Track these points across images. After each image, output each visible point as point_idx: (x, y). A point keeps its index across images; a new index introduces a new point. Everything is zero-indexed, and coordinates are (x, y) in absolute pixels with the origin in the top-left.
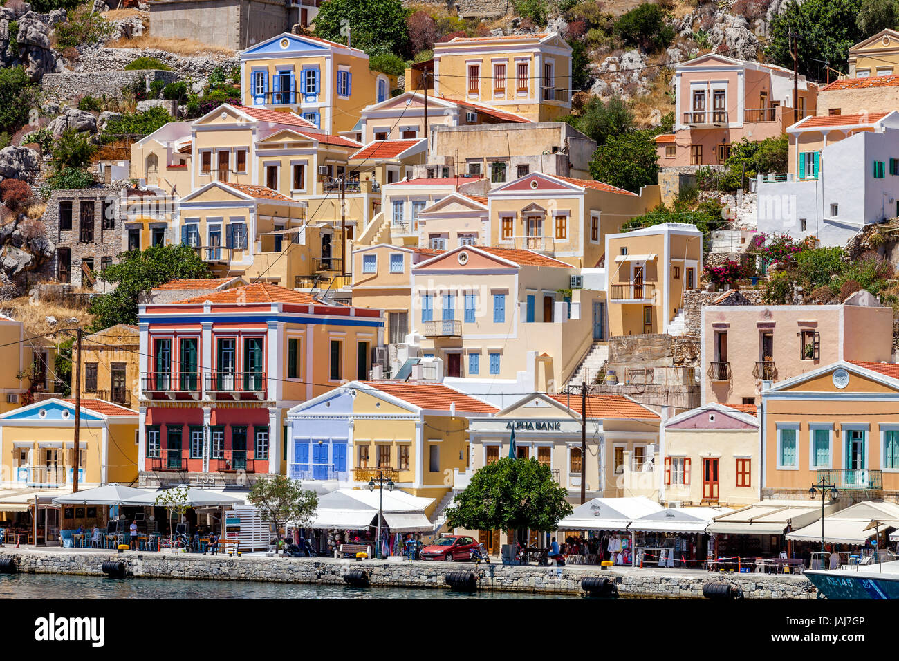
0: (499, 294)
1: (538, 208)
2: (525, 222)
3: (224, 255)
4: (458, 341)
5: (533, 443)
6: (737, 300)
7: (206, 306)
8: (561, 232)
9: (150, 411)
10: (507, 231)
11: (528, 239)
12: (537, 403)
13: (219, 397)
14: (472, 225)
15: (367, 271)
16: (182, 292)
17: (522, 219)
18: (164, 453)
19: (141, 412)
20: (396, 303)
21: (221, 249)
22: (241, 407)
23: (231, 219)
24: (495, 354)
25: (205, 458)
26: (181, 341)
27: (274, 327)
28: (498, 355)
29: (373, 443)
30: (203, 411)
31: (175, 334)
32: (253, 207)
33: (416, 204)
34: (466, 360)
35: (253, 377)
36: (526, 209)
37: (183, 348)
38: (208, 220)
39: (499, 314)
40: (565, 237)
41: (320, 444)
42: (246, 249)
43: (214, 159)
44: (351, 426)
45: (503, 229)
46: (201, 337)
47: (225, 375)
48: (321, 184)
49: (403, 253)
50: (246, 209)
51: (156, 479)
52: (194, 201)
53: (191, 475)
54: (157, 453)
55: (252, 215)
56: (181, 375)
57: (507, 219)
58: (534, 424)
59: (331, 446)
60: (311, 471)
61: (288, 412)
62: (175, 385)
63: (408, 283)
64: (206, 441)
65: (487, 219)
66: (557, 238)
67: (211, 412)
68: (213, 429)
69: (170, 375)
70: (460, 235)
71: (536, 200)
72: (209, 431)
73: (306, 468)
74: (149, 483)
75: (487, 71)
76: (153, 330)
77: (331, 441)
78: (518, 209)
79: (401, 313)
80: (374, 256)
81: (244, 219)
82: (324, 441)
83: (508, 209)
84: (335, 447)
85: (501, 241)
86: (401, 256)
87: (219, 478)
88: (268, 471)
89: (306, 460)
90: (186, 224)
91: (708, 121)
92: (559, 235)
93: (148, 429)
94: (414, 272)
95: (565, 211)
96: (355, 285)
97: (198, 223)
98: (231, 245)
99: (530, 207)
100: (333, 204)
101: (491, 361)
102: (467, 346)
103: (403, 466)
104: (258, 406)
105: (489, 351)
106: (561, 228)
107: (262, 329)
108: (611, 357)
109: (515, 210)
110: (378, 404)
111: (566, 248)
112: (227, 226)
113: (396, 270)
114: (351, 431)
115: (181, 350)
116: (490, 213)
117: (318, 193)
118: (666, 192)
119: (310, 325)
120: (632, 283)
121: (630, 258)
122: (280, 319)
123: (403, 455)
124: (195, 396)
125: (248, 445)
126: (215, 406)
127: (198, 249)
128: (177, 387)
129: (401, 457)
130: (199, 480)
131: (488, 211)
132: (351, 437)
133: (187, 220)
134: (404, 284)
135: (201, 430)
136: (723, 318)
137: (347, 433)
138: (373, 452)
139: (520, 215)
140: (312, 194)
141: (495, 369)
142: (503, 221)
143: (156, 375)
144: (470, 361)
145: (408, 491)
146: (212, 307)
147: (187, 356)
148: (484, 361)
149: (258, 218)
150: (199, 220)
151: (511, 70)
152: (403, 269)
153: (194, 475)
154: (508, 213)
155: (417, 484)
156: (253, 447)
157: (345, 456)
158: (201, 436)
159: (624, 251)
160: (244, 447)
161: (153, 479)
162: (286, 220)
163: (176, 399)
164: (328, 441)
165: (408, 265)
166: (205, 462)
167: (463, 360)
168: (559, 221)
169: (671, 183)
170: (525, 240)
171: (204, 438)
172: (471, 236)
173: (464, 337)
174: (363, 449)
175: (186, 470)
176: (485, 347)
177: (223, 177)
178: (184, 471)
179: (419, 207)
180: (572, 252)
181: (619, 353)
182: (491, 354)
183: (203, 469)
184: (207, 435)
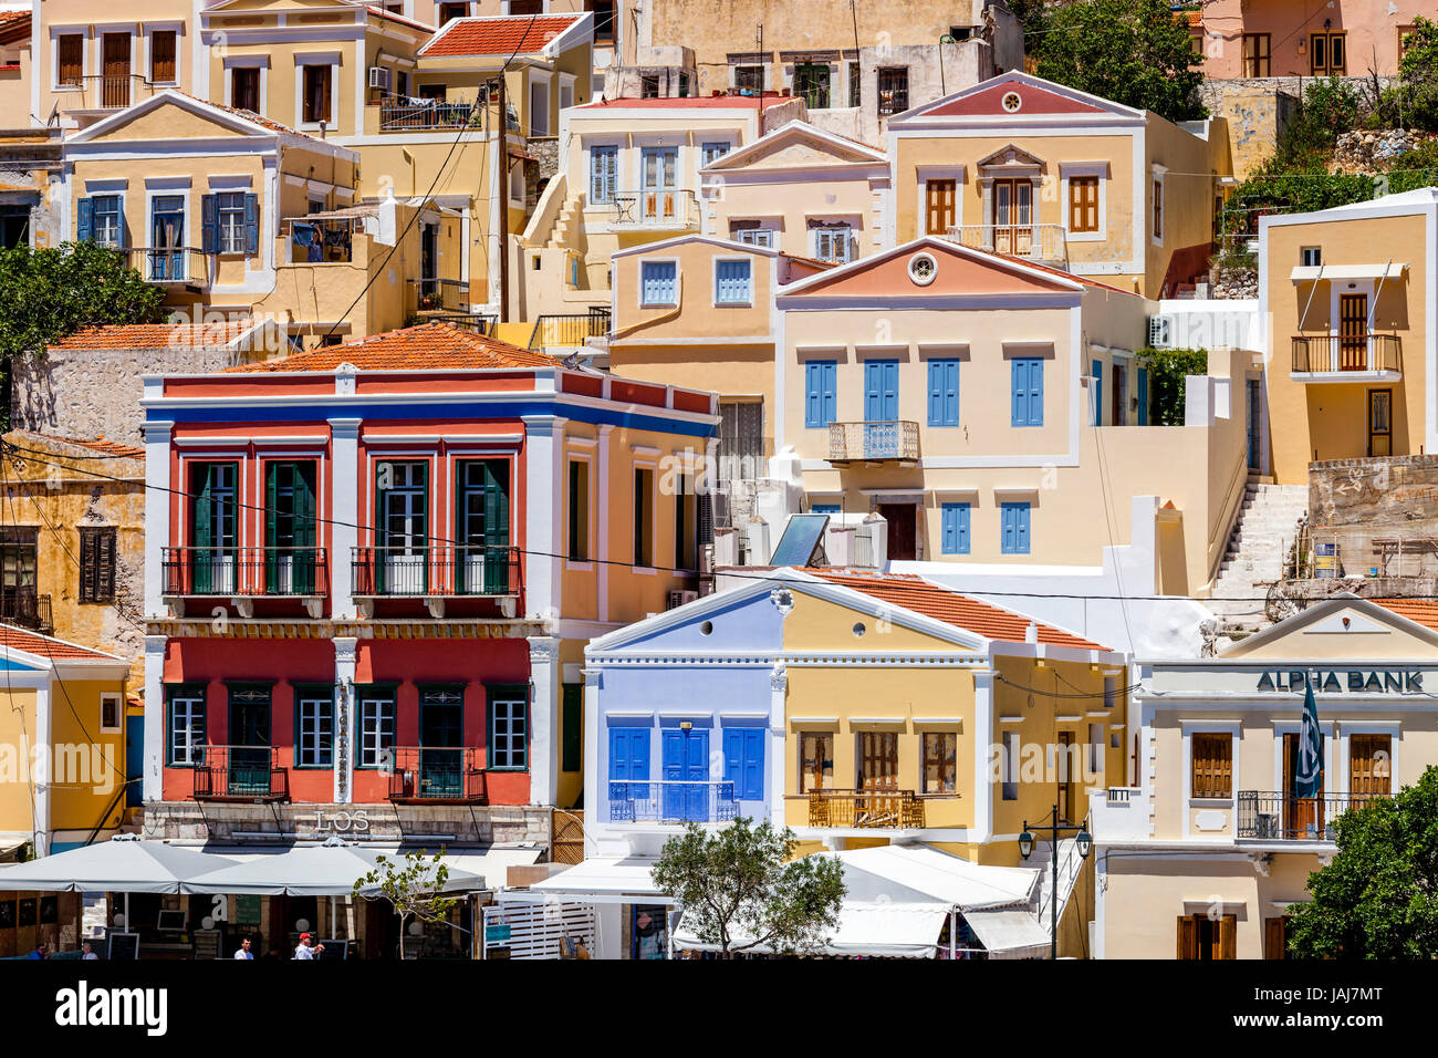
0: (1028, 359)
1: (1024, 157)
2: (987, 192)
3: (192, 269)
5: (1337, 726)
7: (344, 376)
8: (1084, 215)
9: (176, 647)
10: (940, 214)
11: (995, 232)
12: (1346, 622)
13: (384, 609)
14: (846, 199)
15: (649, 299)
16: (135, 355)
17: (981, 185)
18: (218, 756)
19: (150, 649)
20: (730, 380)
21: (187, 254)
22: (445, 635)
23: (213, 182)
24: (1016, 506)
25: (343, 765)
26: (268, 467)
27: (545, 429)
28: (1024, 506)
29: (845, 728)
30: (333, 648)
31: (251, 449)
32: (273, 152)
33: (650, 153)
34: (934, 519)
35: (480, 558)
36: (991, 161)
37: (273, 485)
38: (150, 184)
39: (1027, 407)
40: (1095, 228)
41: (686, 732)
42: (256, 255)
43: (92, 50)
44: (776, 682)
45: (930, 208)
46: (328, 457)
47: (393, 553)
48: (376, 110)
49: (751, 257)
50: (254, 158)
51: (196, 821)
52: (110, 139)
53: (297, 811)
54: (197, 755)
55: (271, 172)
56: (267, 555)
57: (940, 185)
58: (1342, 678)
59: (716, 736)
60: (656, 798)
61: (587, 650)
62: (251, 580)
63: (765, 330)
64: (344, 722)
65: (886, 184)
66: (1073, 229)
67: (358, 649)
68: (361, 692)
69: (236, 555)
70: (813, 223)
71: (1020, 138)
72: (351, 698)
73: (644, 792)
74: (173, 830)
76: (183, 438)
77: (717, 723)
78: (970, 159)
79: (741, 406)
80: (673, 264)
81: (249, 182)
82: (695, 722)
83: (942, 160)
84: (729, 739)
86: (747, 263)
87: (381, 818)
88: (527, 801)
89: (643, 770)
90: (89, 195)
92: (1078, 223)
93: (170, 691)
94: (783, 304)
95: (1096, 166)
96: (621, 336)
97: (122, 193)
98: (213, 245)
99: (1001, 156)
100: (408, 158)
101: (1005, 521)
102: (933, 484)
103: (933, 785)
104: (497, 634)
105: (998, 495)
106: (1085, 205)
107: (511, 434)
109: (960, 162)
110: (860, 628)
111: (1100, 253)
112: (206, 198)
113: (730, 299)
114: (778, 697)
115: (267, 490)
116: (894, 169)
117: (366, 132)
118: (1242, 135)
119: (606, 429)
120: (1334, 332)
121: (1333, 271)
122: (560, 410)
123: (931, 756)
124: (315, 607)
125: (466, 734)
126: (368, 634)
127: (125, 255)
128: (258, 584)
129: (926, 763)
130: (325, 823)
131: (888, 165)
132: (777, 713)
133: (90, 186)
134: (753, 332)
135: (330, 694)
137: (767, 702)
138: (844, 751)
139: (974, 175)
140: (353, 133)
141: (1015, 540)
142: (929, 189)
143: (193, 555)
144: (946, 521)
145: (956, 851)
146: (360, 379)
147: (285, 504)
148: (986, 522)
149: (283, 180)
150: (124, 185)
152: (750, 297)
153: (307, 812)
154: (943, 170)
155: (980, 832)
156: (481, 737)
157: (762, 760)
158: (328, 710)
159: (1311, 256)
160: (456, 739)
161: (186, 821)
162: (326, 189)
163: (255, 616)
164: (709, 722)
165: (763, 284)
166: (343, 777)
167: (923, 519)
168: (1077, 190)
169: (1256, 113)
170: (989, 233)
171: (339, 714)
172: (842, 225)
173: (926, 461)
174: (811, 744)
175: (286, 797)
176: (987, 488)
177: (115, 92)
178: (281, 801)
179: (660, 161)
180: (1114, 264)
181: (1341, 501)
182: (1004, 505)
183: (337, 797)
184: (346, 709)
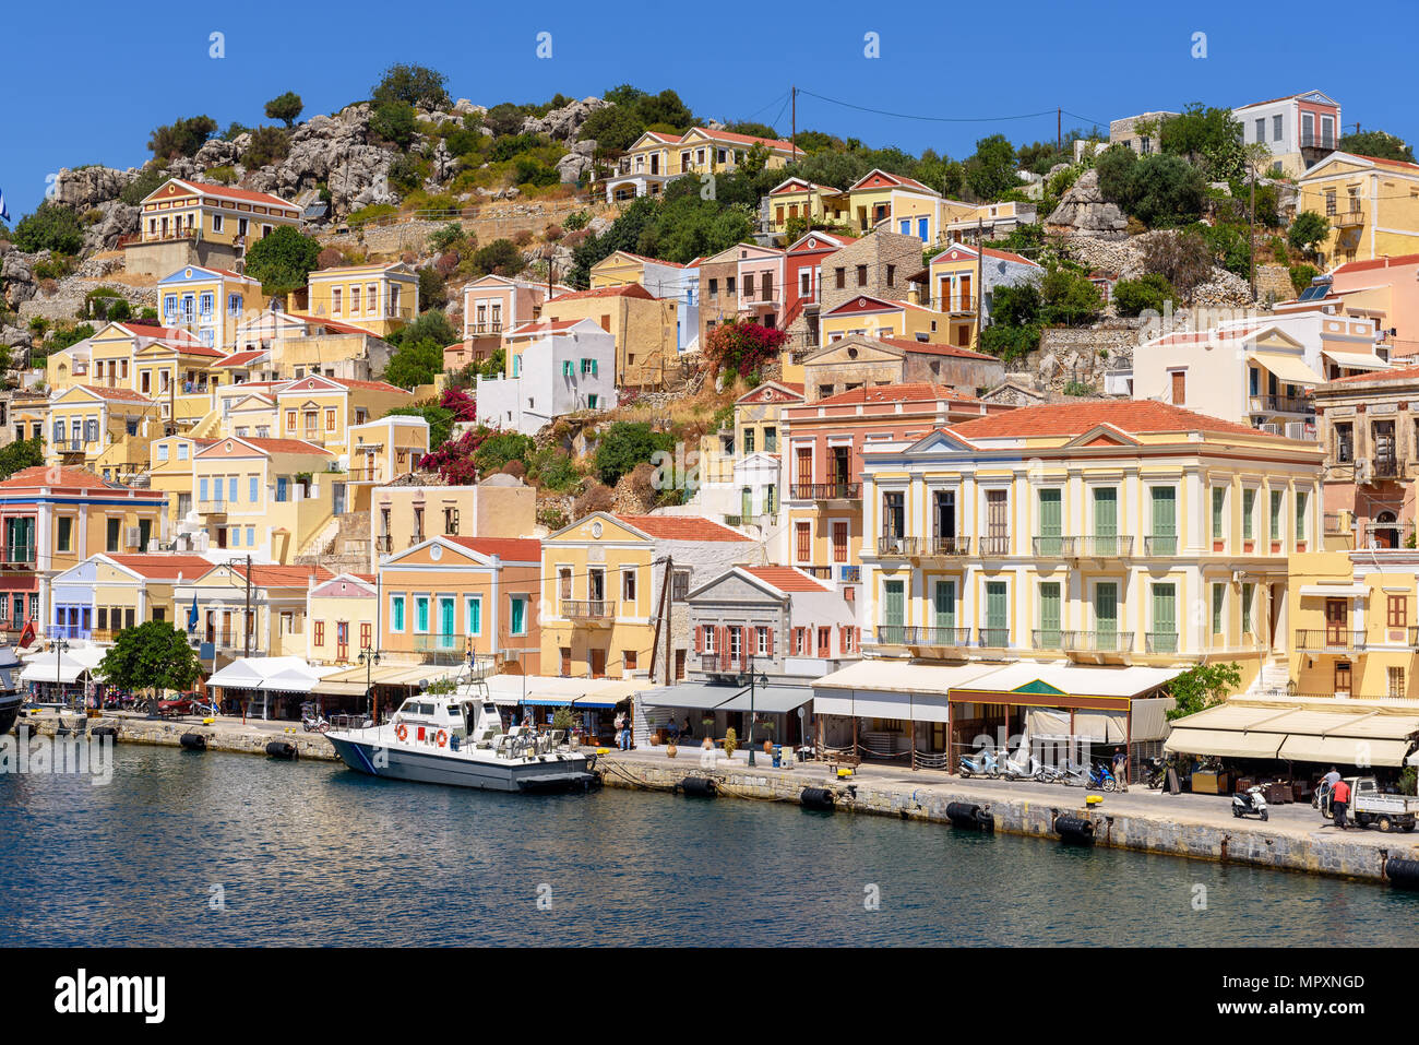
1: (314, 404)
2: (304, 416)
3: (83, 446)
4: (224, 517)
6: (410, 481)
8: (331, 425)
10: (291, 424)
11: (308, 431)
15: (161, 458)
20: (182, 485)
21: (81, 442)
22: (19, 576)
23: (88, 416)
29: (109, 608)
32: (103, 405)
34: (230, 533)
36: (305, 405)
38: (72, 417)
40: (334, 429)
42: (98, 441)
43: (106, 367)
44: (94, 592)
45: (289, 422)
48: (180, 386)
49: (188, 443)
50: (98, 407)
57: (292, 414)
59: (80, 609)
60: (66, 632)
63: (191, 468)
65: (277, 414)
66: (328, 429)
70: (257, 428)
71: (313, 397)
75: (347, 293)
77: (80, 605)
78: (299, 405)
79: (187, 494)
80: (167, 446)
81: (97, 415)
83: (292, 406)
85: (286, 433)
86: (186, 446)
90: (56, 420)
91: (489, 330)
94: (195, 459)
95: (334, 407)
97: (65, 420)
98: (87, 438)
99: (308, 404)
102: (237, 521)
105: (246, 524)
106: (331, 421)
108: (341, 531)
110: (113, 573)
111: (334, 438)
112: (84, 421)
113: (182, 458)
114: (94, 597)
116: (279, 409)
117: (178, 395)
119: (84, 505)
120: (366, 467)
121: (365, 445)
122: (48, 500)
123: (130, 617)
125: (24, 609)
129: (129, 619)
132: (94, 603)
133: (57, 417)
134: (188, 469)
136: (387, 498)
137: (91, 599)
139: (300, 410)
141: (250, 542)
142: (289, 416)
144: (233, 535)
149: (108, 415)
150: (65, 417)
151: (364, 292)
152: (187, 457)
154: (292, 409)
156: (28, 610)
157: (90, 618)
162: (138, 417)
164: (78, 605)
165: (190, 453)
167: (228, 534)
168: (329, 414)
170: (304, 431)
172: (265, 428)
173: (229, 514)
174: (102, 612)
182: (248, 529)
